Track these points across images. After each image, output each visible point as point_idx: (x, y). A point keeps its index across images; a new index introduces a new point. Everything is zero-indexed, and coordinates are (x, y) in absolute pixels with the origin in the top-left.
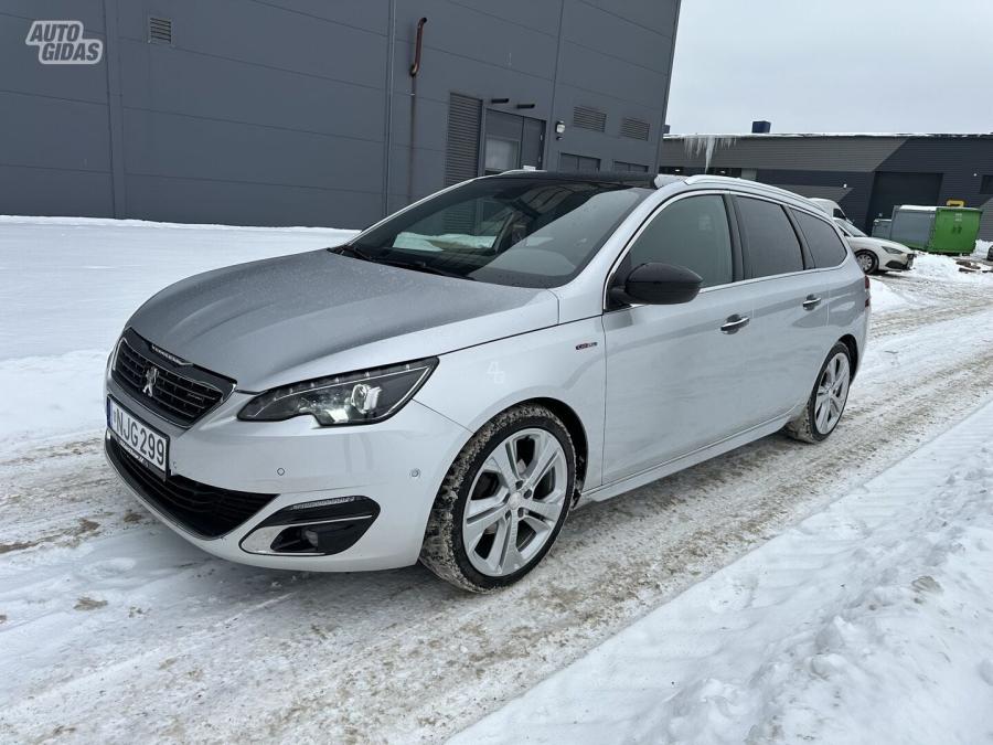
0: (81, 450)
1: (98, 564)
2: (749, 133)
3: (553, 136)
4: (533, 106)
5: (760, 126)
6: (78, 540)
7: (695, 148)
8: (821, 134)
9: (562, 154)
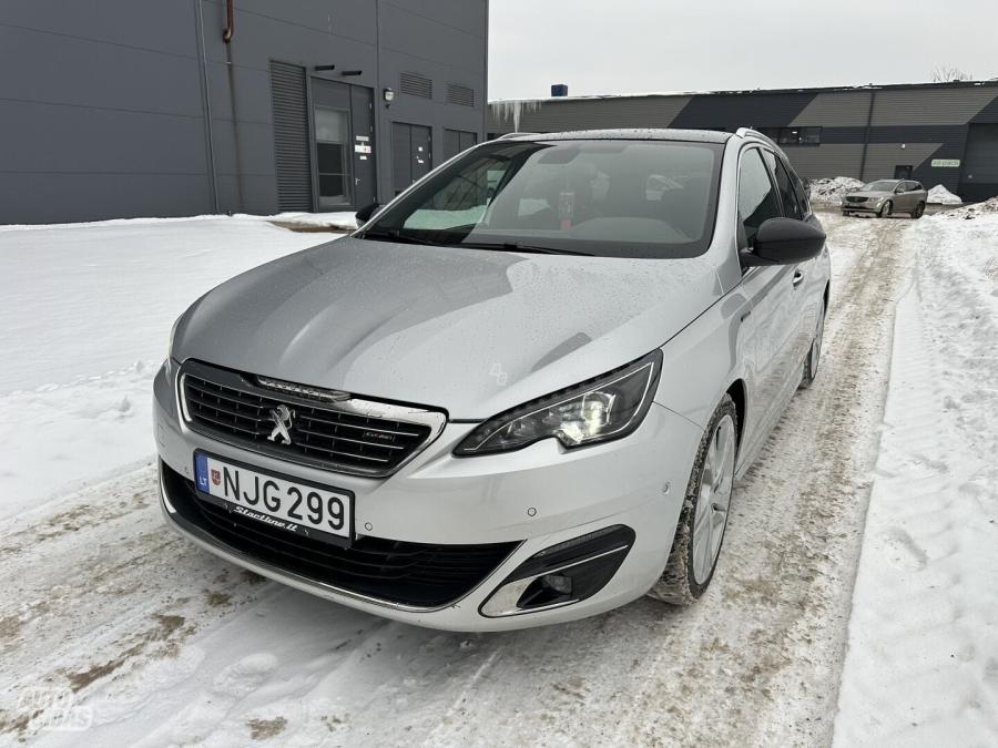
0: (74, 523)
1: (228, 669)
2: (549, 97)
3: (382, 104)
4: (360, 73)
5: (559, 90)
6: (172, 644)
7: (503, 114)
8: (618, 95)
9: (394, 122)
